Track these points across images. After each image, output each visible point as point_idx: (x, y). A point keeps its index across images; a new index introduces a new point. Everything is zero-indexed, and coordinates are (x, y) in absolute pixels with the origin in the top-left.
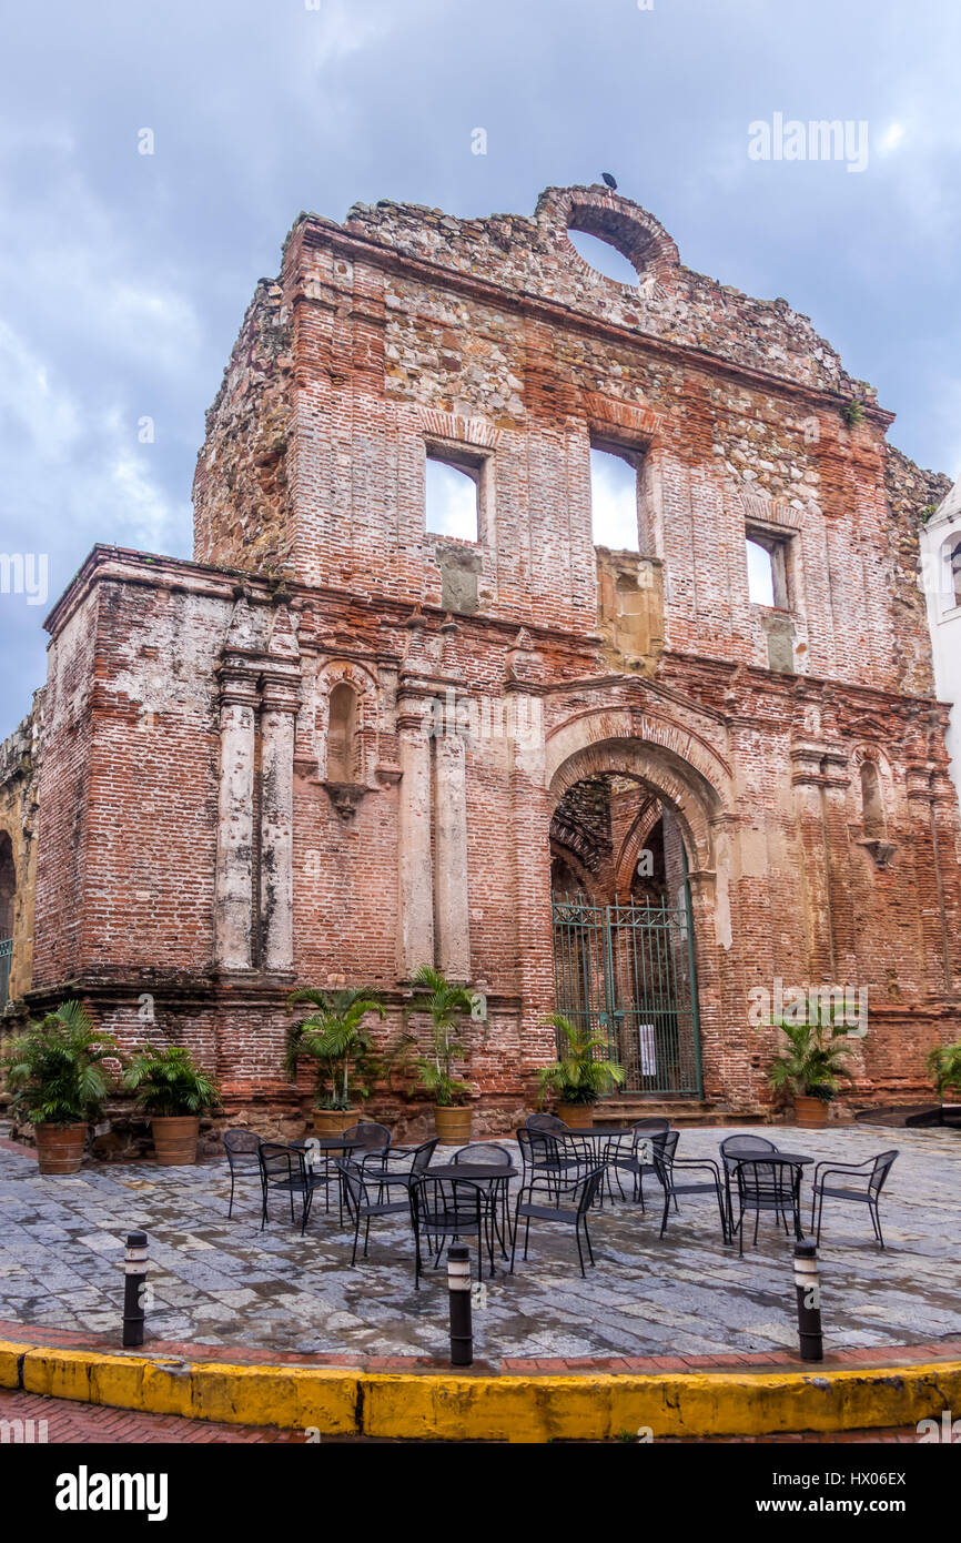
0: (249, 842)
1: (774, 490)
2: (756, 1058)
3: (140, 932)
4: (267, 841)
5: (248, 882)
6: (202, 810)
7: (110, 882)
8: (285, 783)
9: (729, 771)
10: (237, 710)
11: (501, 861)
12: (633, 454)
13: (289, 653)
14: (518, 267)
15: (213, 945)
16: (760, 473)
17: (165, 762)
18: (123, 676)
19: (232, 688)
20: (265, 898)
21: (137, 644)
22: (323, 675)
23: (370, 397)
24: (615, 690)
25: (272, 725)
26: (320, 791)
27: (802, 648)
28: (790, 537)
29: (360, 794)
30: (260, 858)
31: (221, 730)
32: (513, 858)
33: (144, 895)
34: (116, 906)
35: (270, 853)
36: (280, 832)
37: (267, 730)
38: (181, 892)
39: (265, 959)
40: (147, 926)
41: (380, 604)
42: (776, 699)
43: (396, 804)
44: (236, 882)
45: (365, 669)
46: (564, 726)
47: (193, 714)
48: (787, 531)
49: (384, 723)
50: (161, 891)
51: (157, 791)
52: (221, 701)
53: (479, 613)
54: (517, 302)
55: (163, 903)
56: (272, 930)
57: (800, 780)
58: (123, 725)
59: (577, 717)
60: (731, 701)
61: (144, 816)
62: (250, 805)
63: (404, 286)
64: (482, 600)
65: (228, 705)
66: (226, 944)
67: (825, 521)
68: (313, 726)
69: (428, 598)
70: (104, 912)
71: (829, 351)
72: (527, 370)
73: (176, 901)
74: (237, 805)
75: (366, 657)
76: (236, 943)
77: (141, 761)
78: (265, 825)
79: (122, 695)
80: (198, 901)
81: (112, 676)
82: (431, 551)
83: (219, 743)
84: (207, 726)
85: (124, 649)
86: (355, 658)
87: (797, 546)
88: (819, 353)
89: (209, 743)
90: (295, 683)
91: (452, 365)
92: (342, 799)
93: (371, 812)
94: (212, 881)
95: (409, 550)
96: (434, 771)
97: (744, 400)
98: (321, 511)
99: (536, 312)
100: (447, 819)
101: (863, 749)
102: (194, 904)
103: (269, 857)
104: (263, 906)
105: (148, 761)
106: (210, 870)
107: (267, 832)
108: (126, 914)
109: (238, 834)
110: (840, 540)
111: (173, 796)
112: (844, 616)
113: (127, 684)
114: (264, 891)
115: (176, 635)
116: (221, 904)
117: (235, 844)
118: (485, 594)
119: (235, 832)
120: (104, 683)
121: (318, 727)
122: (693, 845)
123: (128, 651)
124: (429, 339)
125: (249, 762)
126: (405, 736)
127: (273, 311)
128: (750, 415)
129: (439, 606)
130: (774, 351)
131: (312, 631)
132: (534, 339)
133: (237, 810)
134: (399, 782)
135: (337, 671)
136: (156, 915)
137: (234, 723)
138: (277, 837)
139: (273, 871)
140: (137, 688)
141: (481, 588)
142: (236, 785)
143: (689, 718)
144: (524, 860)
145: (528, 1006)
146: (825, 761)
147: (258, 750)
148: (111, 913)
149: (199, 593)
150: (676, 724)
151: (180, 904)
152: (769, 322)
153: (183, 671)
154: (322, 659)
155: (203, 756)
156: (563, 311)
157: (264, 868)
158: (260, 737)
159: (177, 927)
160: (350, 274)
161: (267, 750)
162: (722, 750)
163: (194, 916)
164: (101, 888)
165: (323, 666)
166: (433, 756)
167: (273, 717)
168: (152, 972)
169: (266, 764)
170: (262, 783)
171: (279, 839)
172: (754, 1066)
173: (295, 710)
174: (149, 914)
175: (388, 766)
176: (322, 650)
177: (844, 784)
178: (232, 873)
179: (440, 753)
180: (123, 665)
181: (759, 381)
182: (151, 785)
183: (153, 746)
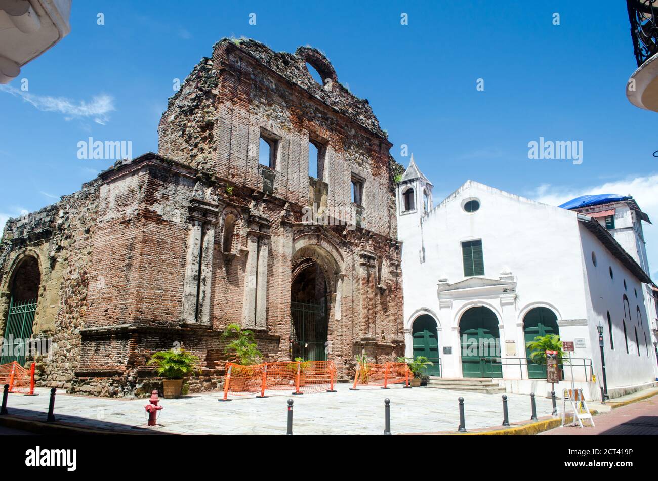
0: (197, 274)
1: (359, 164)
2: (346, 360)
3: (156, 306)
4: (203, 273)
5: (195, 289)
6: (180, 260)
7: (146, 286)
8: (211, 252)
9: (342, 259)
10: (197, 222)
11: (276, 286)
12: (318, 144)
13: (215, 203)
14: (291, 73)
15: (182, 312)
16: (356, 158)
17: (169, 240)
18: (156, 204)
19: (195, 214)
20: (201, 295)
21: (161, 193)
22: (224, 212)
23: (244, 111)
24: (313, 227)
25: (208, 229)
26: (221, 255)
28: (363, 181)
29: (234, 258)
30: (201, 280)
31: (189, 230)
32: (280, 285)
34: (148, 296)
35: (205, 278)
36: (208, 270)
37: (205, 231)
38: (172, 291)
39: (200, 318)
40: (158, 304)
41: (244, 188)
42: (357, 236)
43: (245, 263)
44: (191, 289)
45: (238, 211)
46: (297, 239)
47: (179, 221)
48: (362, 179)
49: (243, 232)
50: (164, 291)
51: (165, 251)
52: (191, 218)
53: (273, 195)
54: (291, 86)
55: (165, 295)
56: (203, 307)
57: (362, 264)
58: (154, 224)
59: (302, 236)
61: (160, 261)
62: (198, 259)
63: (256, 72)
64: (275, 191)
65: (193, 220)
66: (188, 312)
67: (373, 177)
68: (220, 231)
69: (259, 188)
71: (376, 119)
72: (292, 110)
73: (169, 295)
74: (195, 259)
75: (238, 207)
76: (191, 312)
77: (160, 239)
78: (203, 267)
79: (155, 212)
80: (177, 295)
81: (151, 204)
82: (260, 170)
83: (188, 234)
84: (184, 228)
85: (156, 194)
86: (234, 207)
87: (365, 185)
88: (373, 120)
89: (184, 234)
90: (216, 215)
91: (270, 104)
92: (228, 259)
93: (237, 264)
94: (182, 287)
96: (258, 251)
97: (353, 132)
98: (226, 151)
99: (296, 90)
100: (261, 269)
101: (379, 255)
102: (175, 296)
103: (204, 280)
104: (200, 298)
105: (163, 239)
106: (182, 283)
107: (203, 270)
108: (151, 299)
109: (195, 270)
110: (376, 184)
111: (171, 253)
112: (376, 209)
113: (157, 208)
114: (201, 293)
115: (175, 191)
116: (186, 297)
117: (192, 274)
118: (276, 189)
119: (192, 269)
120: (149, 207)
121: (222, 232)
122: (329, 283)
123: (158, 195)
124: (263, 93)
125: (199, 243)
126: (250, 238)
127: (210, 70)
128: (354, 137)
129: (262, 191)
130: (361, 117)
131: (222, 195)
133: (194, 261)
134: (247, 255)
135: (229, 210)
136: (162, 300)
137: (195, 227)
138: (207, 272)
139: (205, 285)
140: (160, 210)
141: (275, 186)
142: (194, 251)
143: (333, 239)
144: (284, 286)
145: (282, 340)
146: (369, 258)
147: (202, 238)
148: (146, 298)
149: (184, 176)
150: (329, 241)
151: (171, 296)
152: (361, 106)
153: (177, 205)
154: (225, 206)
155: (182, 239)
157: (202, 284)
158: (203, 233)
159: (168, 305)
160: (239, 64)
161: (205, 239)
162: (342, 251)
163: (175, 301)
165: (224, 208)
166: (258, 246)
167: (209, 226)
168: (159, 323)
169: (205, 244)
170: (203, 250)
172: (345, 363)
173: (215, 224)
174: (159, 300)
175: (244, 248)
176: (225, 203)
177: (373, 266)
178: (191, 285)
179: (260, 245)
180: (156, 201)
181: (358, 127)
182: (163, 248)
183: (165, 233)
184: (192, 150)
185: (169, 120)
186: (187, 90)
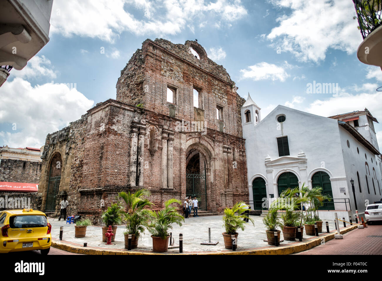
0: (136, 161)
1: (221, 99)
2: (217, 203)
3: (115, 178)
4: (139, 160)
5: (136, 168)
6: (127, 154)
7: (110, 168)
8: (143, 149)
9: (214, 150)
10: (135, 134)
11: (178, 166)
12: (198, 90)
13: (144, 123)
14: (183, 54)
15: (129, 181)
16: (219, 96)
17: (121, 143)
18: (114, 125)
19: (134, 129)
20: (139, 172)
21: (116, 119)
22: (149, 128)
23: (158, 75)
24: (197, 134)
25: (141, 137)
26: (148, 150)
27: (224, 128)
28: (223, 108)
29: (155, 151)
30: (138, 164)
31: (132, 138)
32: (180, 165)
33: (116, 171)
34: (111, 173)
36: (142, 159)
37: (140, 138)
38: (123, 170)
39: (138, 184)
40: (116, 177)
41: (159, 115)
42: (221, 137)
43: (161, 154)
44: (134, 169)
45: (156, 127)
46: (189, 140)
47: (126, 134)
48: (222, 107)
49: (160, 138)
50: (119, 170)
51: (119, 149)
52: (132, 132)
53: (175, 118)
54: (183, 60)
55: (120, 172)
56: (140, 178)
57: (224, 152)
58: (113, 136)
59: (191, 138)
60: (214, 137)
61: (117, 154)
62: (136, 153)
63: (164, 55)
64: (176, 115)
65: (133, 133)
66: (132, 181)
67: (228, 105)
68: (147, 138)
69: (167, 114)
70: (108, 174)
71: (229, 75)
72: (184, 73)
74: (134, 153)
75: (157, 125)
76: (133, 181)
77: (116, 143)
78: (139, 157)
79: (114, 130)
80: (126, 172)
81: (112, 126)
82: (168, 105)
83: (131, 140)
84: (129, 137)
86: (155, 125)
87: (224, 110)
88: (227, 75)
89: (129, 140)
90: (145, 129)
91: (172, 70)
92: (152, 152)
93: (156, 155)
94: (128, 168)
95: (164, 105)
96: (168, 148)
97: (216, 82)
98: (150, 96)
99: (186, 63)
100: (170, 157)
101: (233, 146)
102: (125, 173)
103: (140, 163)
104: (138, 173)
105: (118, 143)
106: (128, 166)
107: (139, 159)
108: (113, 174)
109: (134, 159)
110: (230, 109)
111: (122, 150)
112: (230, 122)
113: (114, 127)
114: (138, 170)
115: (124, 118)
116: (131, 173)
117: (134, 161)
118: (176, 114)
119: (133, 158)
120: (110, 127)
121: (148, 138)
122: (207, 163)
123: (115, 120)
124: (168, 65)
125: (136, 144)
126: (163, 140)
127: (141, 55)
128: (217, 85)
129: (169, 116)
130: (221, 74)
131: (148, 119)
132: (185, 68)
133: (134, 154)
134: (162, 150)
135: (152, 127)
136: (118, 175)
137: (134, 137)
139: (140, 166)
140: (116, 128)
141: (176, 113)
142: (134, 149)
143: (208, 140)
144: (182, 165)
145: (182, 193)
146: (228, 148)
147: (138, 142)
148: (110, 174)
149: (128, 110)
150: (206, 141)
151: (123, 172)
152: (220, 69)
153: (125, 125)
154: (149, 125)
155: (128, 143)
156: (190, 63)
157: (138, 166)
158: (138, 139)
159: (122, 177)
160: (155, 51)
161: (140, 142)
162: (213, 146)
163: (125, 175)
164: (108, 169)
165: (149, 126)
166: (168, 145)
167: (141, 136)
168: (117, 186)
169: (140, 145)
170: (139, 148)
171: (141, 160)
172: (217, 204)
173: (145, 134)
174: (117, 174)
175: (160, 146)
176: (149, 123)
177: (230, 153)
178: (133, 166)
179: (169, 144)
180: (114, 123)
181: (219, 80)
182: (118, 148)
183: (119, 140)
184: (133, 96)
185: (121, 82)
186: (130, 66)
